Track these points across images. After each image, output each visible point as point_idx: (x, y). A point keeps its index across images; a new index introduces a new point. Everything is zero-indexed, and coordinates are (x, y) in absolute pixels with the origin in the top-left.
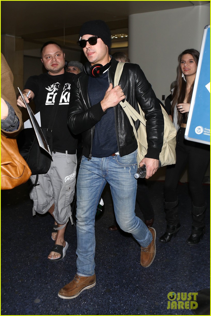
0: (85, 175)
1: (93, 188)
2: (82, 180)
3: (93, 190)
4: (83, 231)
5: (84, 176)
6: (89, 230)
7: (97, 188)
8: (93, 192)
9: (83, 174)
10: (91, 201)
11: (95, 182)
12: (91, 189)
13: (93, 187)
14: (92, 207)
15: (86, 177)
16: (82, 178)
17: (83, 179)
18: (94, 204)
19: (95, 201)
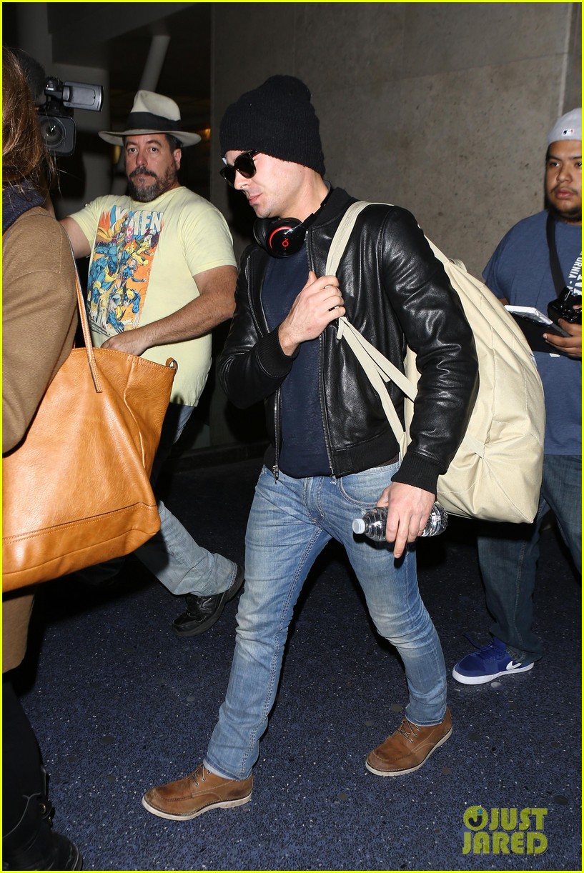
0: (264, 512)
1: (284, 550)
2: (258, 526)
3: (284, 555)
4: (246, 658)
5: (262, 516)
6: (262, 657)
7: (297, 551)
8: (283, 560)
9: (260, 509)
10: (276, 583)
11: (291, 535)
12: (280, 553)
13: (284, 548)
14: (280, 599)
15: (267, 519)
16: (258, 520)
17: (259, 523)
18: (284, 592)
19: (288, 584)
